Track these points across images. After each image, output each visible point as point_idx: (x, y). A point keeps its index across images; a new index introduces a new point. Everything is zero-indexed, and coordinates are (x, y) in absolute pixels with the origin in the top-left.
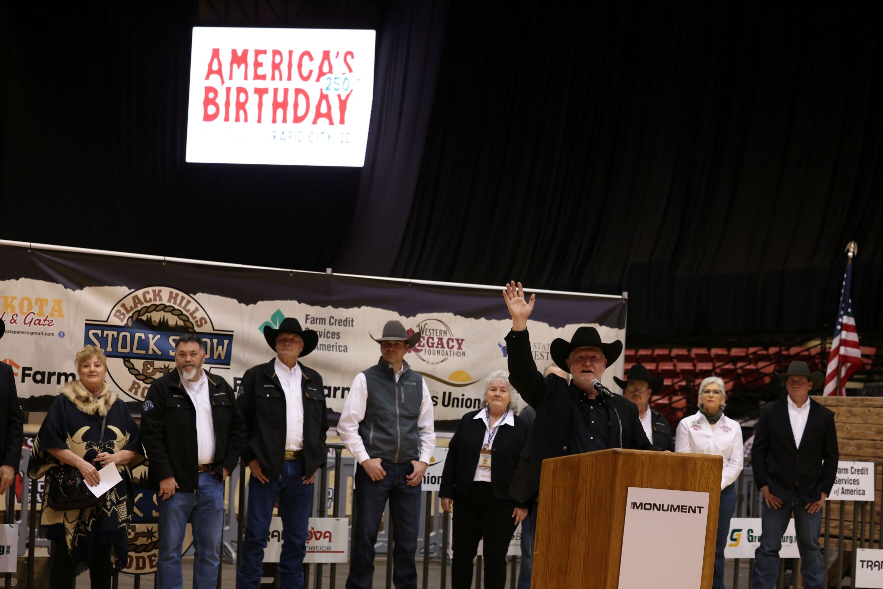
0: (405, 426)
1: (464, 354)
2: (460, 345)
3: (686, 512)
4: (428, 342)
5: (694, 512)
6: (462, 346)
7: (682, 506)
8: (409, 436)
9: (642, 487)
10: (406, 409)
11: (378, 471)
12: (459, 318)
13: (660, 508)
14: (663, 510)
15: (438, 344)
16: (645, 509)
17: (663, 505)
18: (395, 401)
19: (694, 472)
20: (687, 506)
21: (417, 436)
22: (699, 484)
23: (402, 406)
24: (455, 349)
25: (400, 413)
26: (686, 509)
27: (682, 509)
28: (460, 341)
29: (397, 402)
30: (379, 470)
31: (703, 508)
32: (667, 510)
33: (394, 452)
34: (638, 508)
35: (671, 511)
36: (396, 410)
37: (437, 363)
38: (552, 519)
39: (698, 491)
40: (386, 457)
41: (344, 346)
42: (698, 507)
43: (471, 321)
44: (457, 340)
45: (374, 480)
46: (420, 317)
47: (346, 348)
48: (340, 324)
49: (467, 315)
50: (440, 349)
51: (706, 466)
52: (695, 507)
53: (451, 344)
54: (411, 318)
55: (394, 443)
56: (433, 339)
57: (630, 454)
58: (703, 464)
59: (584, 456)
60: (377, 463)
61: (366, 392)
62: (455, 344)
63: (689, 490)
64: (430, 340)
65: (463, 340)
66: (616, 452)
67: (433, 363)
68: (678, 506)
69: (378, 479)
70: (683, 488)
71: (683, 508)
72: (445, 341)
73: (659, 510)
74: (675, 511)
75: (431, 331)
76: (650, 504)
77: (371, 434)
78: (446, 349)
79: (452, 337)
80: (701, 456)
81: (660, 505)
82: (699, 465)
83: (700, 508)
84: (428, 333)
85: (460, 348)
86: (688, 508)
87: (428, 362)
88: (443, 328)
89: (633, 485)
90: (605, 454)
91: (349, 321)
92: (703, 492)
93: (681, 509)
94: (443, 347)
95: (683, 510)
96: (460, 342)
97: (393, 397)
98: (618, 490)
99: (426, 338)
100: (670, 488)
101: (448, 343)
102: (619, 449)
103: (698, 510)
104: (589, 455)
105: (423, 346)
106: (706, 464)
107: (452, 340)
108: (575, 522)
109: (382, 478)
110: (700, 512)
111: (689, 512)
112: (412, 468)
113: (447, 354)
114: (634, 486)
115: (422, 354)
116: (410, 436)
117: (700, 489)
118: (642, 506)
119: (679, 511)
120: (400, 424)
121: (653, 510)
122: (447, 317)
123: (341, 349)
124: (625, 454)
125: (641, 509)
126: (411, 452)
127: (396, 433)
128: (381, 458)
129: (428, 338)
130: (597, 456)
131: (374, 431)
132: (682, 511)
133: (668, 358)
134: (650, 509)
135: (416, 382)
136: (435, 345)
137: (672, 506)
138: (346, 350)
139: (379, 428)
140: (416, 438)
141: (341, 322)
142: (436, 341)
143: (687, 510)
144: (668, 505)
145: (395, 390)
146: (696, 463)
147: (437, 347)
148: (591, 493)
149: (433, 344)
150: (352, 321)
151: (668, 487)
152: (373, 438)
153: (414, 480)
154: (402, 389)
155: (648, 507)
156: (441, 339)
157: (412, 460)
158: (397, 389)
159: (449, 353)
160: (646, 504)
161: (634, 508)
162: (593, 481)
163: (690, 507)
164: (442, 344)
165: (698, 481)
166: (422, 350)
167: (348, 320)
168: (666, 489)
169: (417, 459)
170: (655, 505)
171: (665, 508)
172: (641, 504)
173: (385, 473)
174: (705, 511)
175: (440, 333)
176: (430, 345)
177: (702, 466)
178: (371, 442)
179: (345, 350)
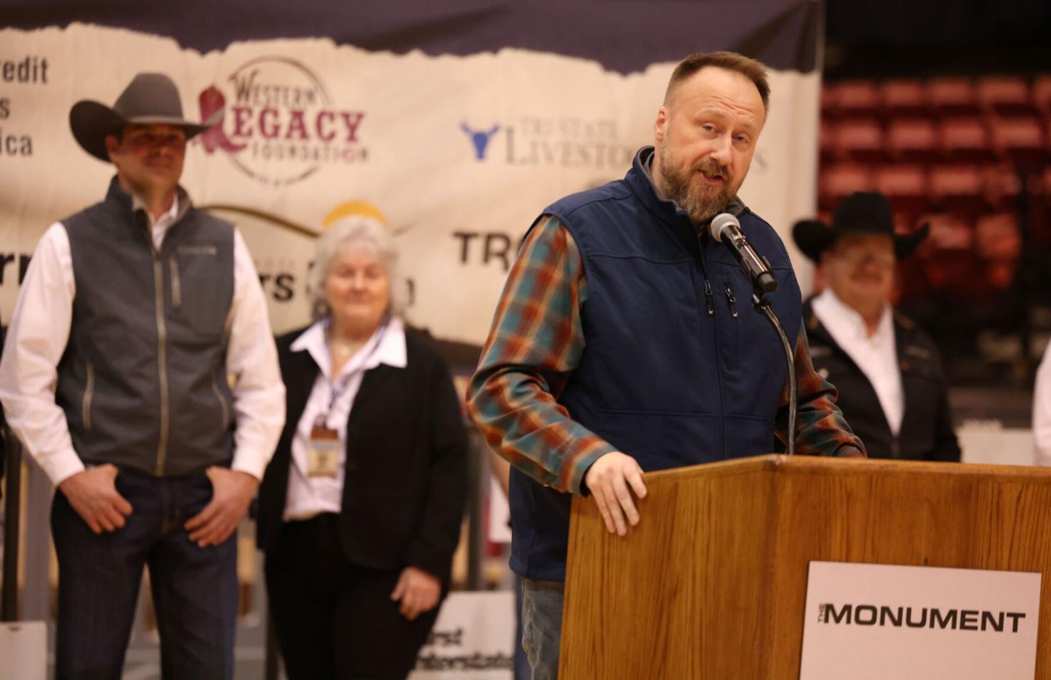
0: (186, 370)
1: (364, 154)
2: (352, 128)
3: (975, 628)
4: (262, 123)
5: (999, 628)
6: (360, 133)
7: (964, 613)
8: (195, 398)
9: (848, 560)
10: (185, 323)
11: (103, 504)
12: (348, 52)
13: (900, 618)
14: (910, 624)
15: (291, 128)
16: (858, 621)
17: (909, 610)
18: (153, 302)
19: (994, 517)
20: (976, 613)
21: (222, 399)
22: (1011, 550)
23: (173, 315)
24: (340, 141)
25: (169, 334)
26: (975, 620)
27: (963, 620)
28: (353, 120)
29: (159, 303)
30: (109, 499)
31: (1023, 615)
32: (922, 624)
33: (152, 444)
34: (838, 620)
35: (932, 625)
36: (155, 324)
37: (290, 182)
38: (603, 651)
39: (1009, 569)
40: (130, 461)
41: (23, 139)
42: (1009, 615)
43: (383, 61)
44: (346, 116)
45: (96, 529)
46: (241, 53)
47: (29, 144)
48: (9, 75)
49: (371, 42)
50: (296, 141)
51: (1029, 498)
52: (1002, 615)
53: (327, 127)
54: (213, 57)
55: (154, 420)
56: (276, 113)
57: (815, 472)
58: (1020, 493)
59: (686, 476)
60: (103, 480)
61: (69, 277)
62: (339, 126)
63: (981, 568)
64: (269, 119)
65: (360, 116)
66: (772, 467)
67: (277, 183)
68: (952, 613)
69: (110, 527)
70: (966, 561)
71: (968, 616)
72: (310, 120)
73: (897, 623)
74: (943, 625)
75: (272, 93)
76: (874, 609)
77: (87, 398)
78: (314, 142)
79: (330, 108)
80: (1014, 473)
81: (901, 610)
82: (1009, 496)
83: (1016, 617)
84: (262, 98)
85: (352, 138)
86: (979, 617)
87: (264, 180)
88: (305, 83)
89: (825, 557)
90: (746, 471)
91: (35, 68)
92: (1023, 570)
93: (961, 619)
94: (304, 135)
95: (967, 624)
96: (353, 123)
97: (146, 289)
98: (781, 570)
99: (257, 111)
100: (926, 563)
101: (319, 125)
102: (784, 458)
103: (1008, 622)
104: (700, 474)
105: (250, 133)
106: (1030, 493)
107: (332, 116)
108: (664, 658)
109: (120, 521)
110: (1015, 629)
111: (984, 628)
112: (208, 487)
113: (316, 155)
114: (827, 558)
115: (245, 157)
116: (204, 399)
117: (1013, 564)
118: (849, 613)
119: (954, 626)
120: (171, 366)
121: (882, 623)
122: (316, 50)
123: (12, 146)
124: (798, 471)
125: (848, 621)
126: (204, 443)
127: (157, 391)
128: (115, 464)
129: (263, 113)
130: (722, 475)
131: (96, 389)
132: (963, 627)
133: (968, 111)
134: (873, 622)
135: (216, 244)
136: (283, 131)
137: (935, 612)
138: (27, 148)
139: (110, 380)
140: (219, 406)
141: (13, 68)
142: (285, 119)
143: (979, 624)
144: (925, 611)
145: (153, 271)
146: (1000, 492)
147: (289, 136)
148: (706, 579)
149: (277, 128)
150: (44, 65)
151: (923, 560)
152: (93, 406)
153: (213, 525)
154: (173, 265)
155: (866, 615)
156: (298, 115)
157: (208, 466)
158: (158, 268)
159: (322, 153)
160: (859, 609)
161: (826, 620)
162: (712, 546)
163: (987, 615)
164: (302, 127)
165: (1007, 543)
166: (243, 147)
167: (32, 64)
168: (918, 564)
169: (227, 463)
170: (885, 610)
171: (916, 618)
172: (847, 608)
173: (127, 507)
174: (1030, 627)
175: (297, 99)
176: (269, 130)
177: (1019, 499)
178: (86, 419)
179: (26, 150)
